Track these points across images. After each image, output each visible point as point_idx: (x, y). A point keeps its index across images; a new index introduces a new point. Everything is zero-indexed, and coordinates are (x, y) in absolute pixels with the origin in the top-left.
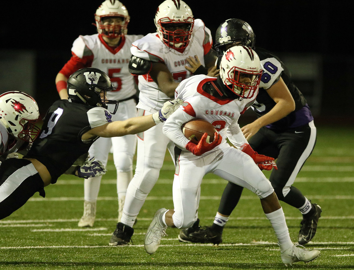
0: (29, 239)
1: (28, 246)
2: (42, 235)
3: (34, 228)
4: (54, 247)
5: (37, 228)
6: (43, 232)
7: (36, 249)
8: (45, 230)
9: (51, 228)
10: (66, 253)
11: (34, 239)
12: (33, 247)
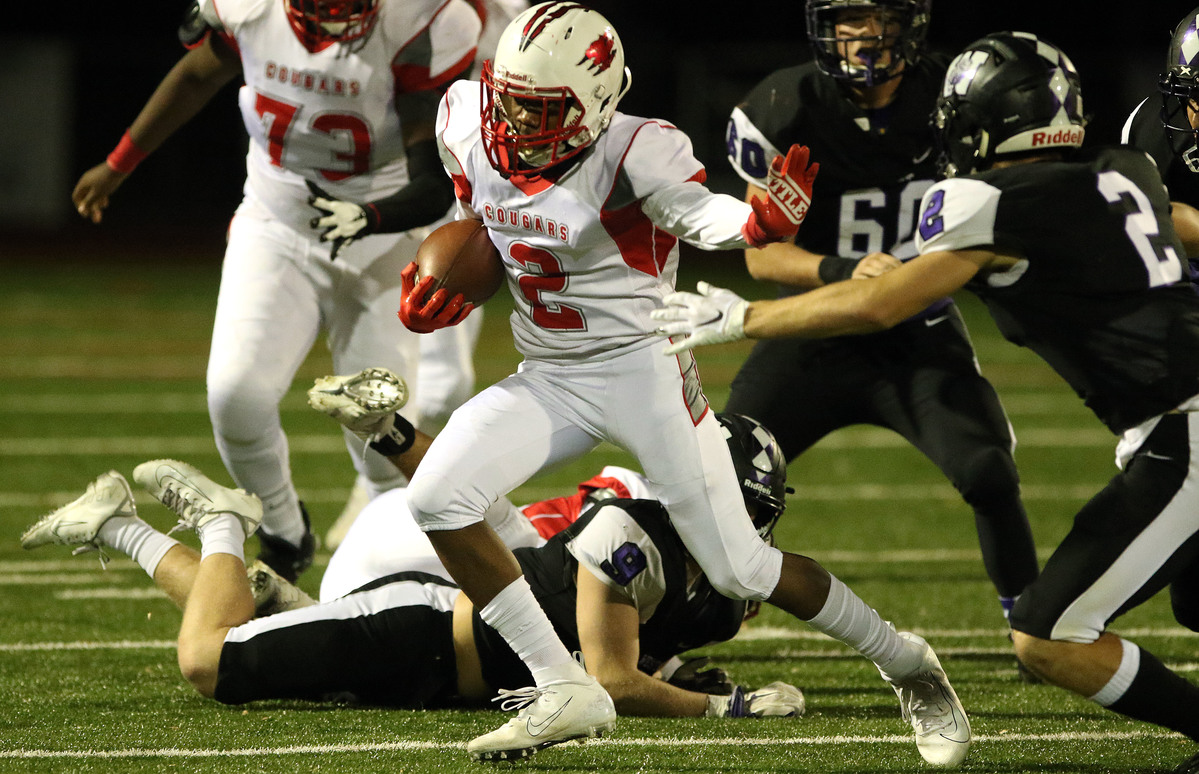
0: (48, 621)
1: (47, 641)
2: (89, 608)
3: (63, 587)
4: (127, 644)
5: (76, 587)
6: (91, 601)
7: (73, 651)
8: (101, 593)
9: (120, 586)
10: (163, 663)
11: (66, 622)
12: (60, 645)
